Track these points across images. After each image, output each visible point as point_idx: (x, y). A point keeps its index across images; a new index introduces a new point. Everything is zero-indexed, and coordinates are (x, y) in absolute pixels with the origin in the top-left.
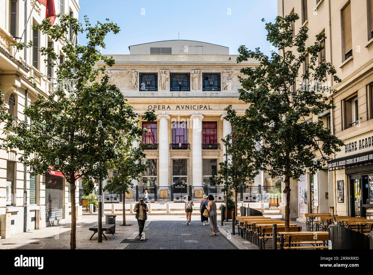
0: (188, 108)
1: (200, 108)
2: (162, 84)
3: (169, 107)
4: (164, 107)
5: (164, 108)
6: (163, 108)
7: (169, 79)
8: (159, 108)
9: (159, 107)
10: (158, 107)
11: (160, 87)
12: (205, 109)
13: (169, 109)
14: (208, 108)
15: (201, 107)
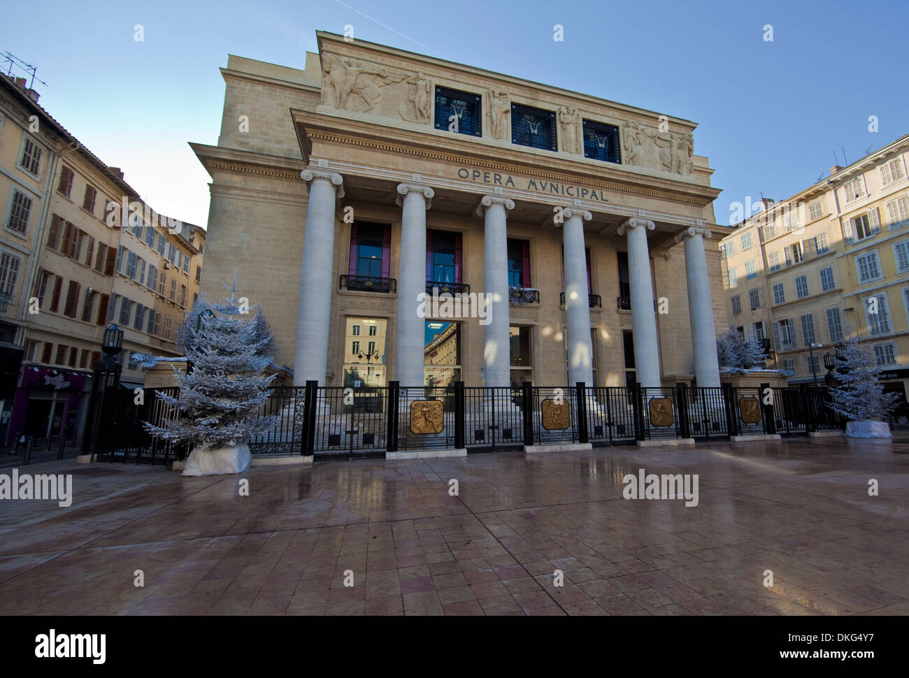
0: (557, 190)
1: (583, 194)
2: (492, 123)
3: (510, 180)
4: (498, 177)
5: (499, 180)
6: (495, 179)
7: (509, 115)
8: (487, 179)
9: (486, 177)
10: (482, 176)
11: (489, 129)
12: (594, 197)
13: (510, 185)
14: (599, 197)
15: (585, 192)
